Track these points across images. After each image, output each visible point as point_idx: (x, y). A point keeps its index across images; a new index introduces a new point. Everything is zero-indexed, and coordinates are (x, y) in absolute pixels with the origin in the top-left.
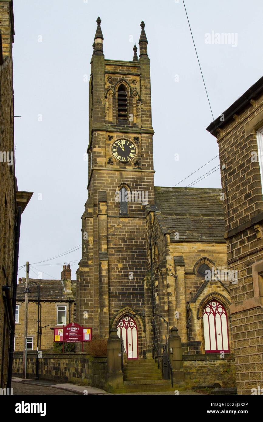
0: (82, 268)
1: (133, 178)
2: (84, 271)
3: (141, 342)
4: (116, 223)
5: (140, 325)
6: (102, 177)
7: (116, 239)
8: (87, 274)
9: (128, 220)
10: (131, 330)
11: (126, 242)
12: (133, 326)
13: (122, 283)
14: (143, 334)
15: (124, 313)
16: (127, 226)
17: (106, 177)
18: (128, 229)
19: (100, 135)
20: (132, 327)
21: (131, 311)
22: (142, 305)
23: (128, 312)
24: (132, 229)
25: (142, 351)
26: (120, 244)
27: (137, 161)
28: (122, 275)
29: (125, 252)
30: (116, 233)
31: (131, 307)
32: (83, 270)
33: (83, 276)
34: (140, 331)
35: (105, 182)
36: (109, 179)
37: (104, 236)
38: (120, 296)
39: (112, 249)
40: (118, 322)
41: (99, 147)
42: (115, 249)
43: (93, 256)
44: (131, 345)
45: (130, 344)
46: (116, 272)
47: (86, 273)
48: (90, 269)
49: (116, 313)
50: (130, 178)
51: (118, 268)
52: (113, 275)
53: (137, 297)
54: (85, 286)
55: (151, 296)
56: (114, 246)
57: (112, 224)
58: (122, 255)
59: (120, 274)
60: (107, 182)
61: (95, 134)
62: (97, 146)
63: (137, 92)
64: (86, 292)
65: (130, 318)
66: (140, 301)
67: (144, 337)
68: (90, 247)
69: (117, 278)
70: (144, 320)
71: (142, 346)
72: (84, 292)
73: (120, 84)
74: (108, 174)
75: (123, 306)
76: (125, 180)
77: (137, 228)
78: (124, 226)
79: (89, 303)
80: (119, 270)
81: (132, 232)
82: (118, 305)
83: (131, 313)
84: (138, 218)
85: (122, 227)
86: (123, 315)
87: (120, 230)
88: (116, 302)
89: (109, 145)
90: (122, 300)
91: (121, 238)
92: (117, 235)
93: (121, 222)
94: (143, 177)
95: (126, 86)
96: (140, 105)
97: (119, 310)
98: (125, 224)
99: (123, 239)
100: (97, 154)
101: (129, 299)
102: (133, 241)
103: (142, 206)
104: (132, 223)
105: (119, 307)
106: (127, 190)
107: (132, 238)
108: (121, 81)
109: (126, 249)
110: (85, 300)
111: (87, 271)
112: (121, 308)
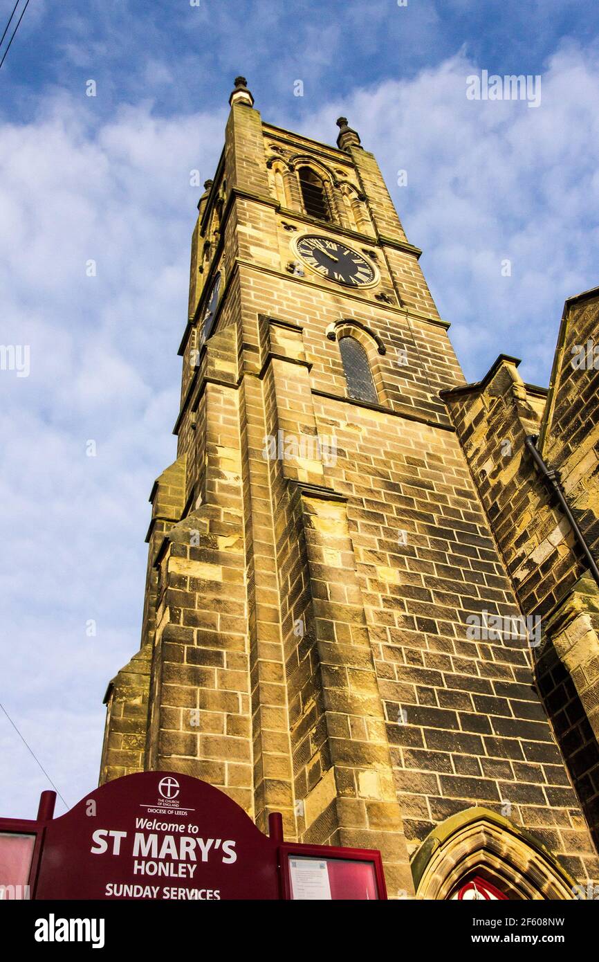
0: (181, 561)
1: (379, 321)
2: (195, 581)
4: (341, 417)
6: (271, 287)
7: (348, 468)
8: (210, 596)
9: (389, 421)
11: (394, 487)
13: (414, 658)
16: (390, 439)
17: (286, 293)
18: (393, 447)
19: (257, 209)
22: (557, 804)
23: (490, 848)
24: (408, 451)
26: (371, 491)
27: (382, 294)
28: (408, 619)
29: (400, 523)
30: (346, 450)
31: (498, 810)
32: (184, 573)
33: (189, 600)
35: (285, 303)
36: (298, 300)
37: (304, 430)
38: (418, 732)
41: (254, 228)
42: (356, 504)
43: (241, 518)
47: (202, 589)
48: (228, 575)
49: (418, 843)
50: (372, 319)
51: (378, 585)
53: (512, 748)
54: (195, 657)
57: (323, 416)
58: (387, 533)
59: (397, 614)
60: (291, 304)
61: (242, 204)
62: (249, 225)
63: (352, 186)
64: (203, 694)
66: (538, 775)
68: (223, 481)
69: (384, 631)
72: (193, 693)
73: (304, 165)
74: (291, 288)
75: (452, 798)
76: (353, 316)
77: (428, 454)
78: (376, 434)
79: (223, 765)
80: (389, 595)
81: (414, 463)
82: (417, 788)
83: (512, 854)
84: (425, 425)
85: (367, 435)
86: (460, 869)
87: (362, 443)
88: (404, 769)
89: (288, 238)
90: (435, 755)
91: (369, 470)
92: (352, 455)
93: (363, 419)
94: (413, 327)
95: (321, 173)
96: (363, 206)
97: (431, 820)
98: (378, 429)
99: (382, 476)
100: (248, 238)
101: (472, 755)
102: (427, 491)
103: (429, 395)
104: (406, 433)
105: (425, 803)
106: (366, 345)
107: (419, 480)
108: (306, 160)
109: (402, 515)
110: (195, 746)
111: (211, 582)
112: (444, 812)
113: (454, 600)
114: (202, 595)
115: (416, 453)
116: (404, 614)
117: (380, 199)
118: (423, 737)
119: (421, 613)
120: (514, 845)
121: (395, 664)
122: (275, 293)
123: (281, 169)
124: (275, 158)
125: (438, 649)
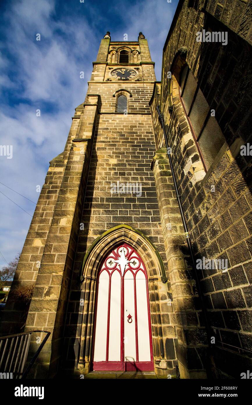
0: (52, 168)
1: (133, 87)
2: (55, 172)
3: (157, 313)
4: (111, 119)
5: (152, 264)
6: (98, 87)
7: (108, 133)
9: (127, 116)
10: (132, 277)
11: (124, 135)
12: (138, 269)
14: (162, 289)
15: (116, 236)
16: (126, 121)
17: (103, 87)
18: (127, 124)
19: (100, 66)
20: (134, 271)
21: (131, 232)
22: (155, 221)
23: (125, 236)
24: (132, 124)
25: (162, 341)
26: (114, 138)
27: (137, 79)
28: (116, 174)
29: (122, 146)
30: (109, 128)
31: (130, 225)
32: (52, 171)
33: (51, 178)
34: (153, 280)
35: (101, 90)
36: (106, 89)
37: (90, 124)
38: (109, 205)
39: (102, 143)
40: (103, 260)
41: (97, 72)
42: (106, 143)
44: (133, 318)
45: (130, 317)
46: (105, 169)
49: (99, 236)
50: (131, 87)
51: (108, 165)
52: (101, 174)
53: (143, 206)
54: (49, 192)
55: (172, 186)
56: (106, 140)
57: (104, 120)
58: (116, 149)
59: (112, 172)
60: (103, 90)
61: (96, 66)
63: (137, 51)
64: (49, 202)
65: (130, 250)
66: (150, 213)
67: (164, 298)
69: (106, 177)
70: (160, 253)
71: (163, 325)
72: (46, 202)
73: (122, 50)
74: (105, 85)
75: (115, 223)
76: (124, 88)
77: (139, 123)
78: (122, 121)
79: (50, 219)
80: (111, 167)
81: (132, 127)
82: (104, 221)
83: (132, 237)
84: (141, 115)
85: (118, 122)
86: (114, 242)
87: (116, 125)
88: (101, 215)
89: (109, 72)
90: (113, 211)
91: (116, 132)
92: (111, 129)
93: (118, 118)
94: (145, 86)
95: (128, 50)
96: (139, 56)
97: (106, 229)
98: (123, 120)
99: (119, 133)
100: (95, 75)
101: (126, 210)
102: (135, 134)
103: (145, 106)
104: (133, 119)
105: (105, 225)
106: (127, 96)
107: (133, 132)
108: (123, 48)
109: (123, 143)
110: (43, 215)
111: (59, 172)
112: (110, 226)
113: (135, 165)
114: (56, 176)
115: (134, 124)
116: (115, 172)
117: (145, 52)
118: (110, 206)
119: (121, 171)
120: (133, 234)
121: (107, 186)
122: (99, 88)
123: (114, 53)
124: (112, 51)
125: (124, 180)
